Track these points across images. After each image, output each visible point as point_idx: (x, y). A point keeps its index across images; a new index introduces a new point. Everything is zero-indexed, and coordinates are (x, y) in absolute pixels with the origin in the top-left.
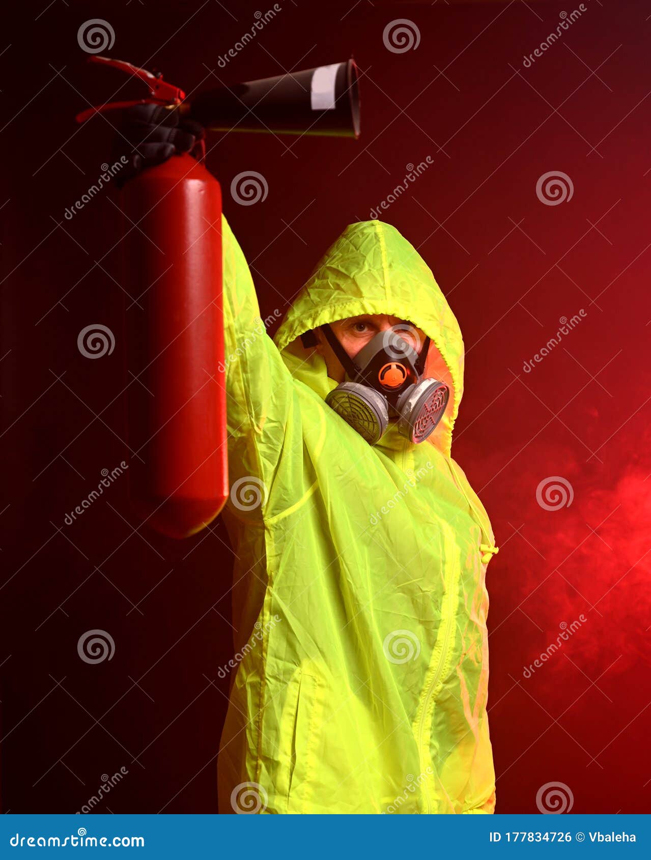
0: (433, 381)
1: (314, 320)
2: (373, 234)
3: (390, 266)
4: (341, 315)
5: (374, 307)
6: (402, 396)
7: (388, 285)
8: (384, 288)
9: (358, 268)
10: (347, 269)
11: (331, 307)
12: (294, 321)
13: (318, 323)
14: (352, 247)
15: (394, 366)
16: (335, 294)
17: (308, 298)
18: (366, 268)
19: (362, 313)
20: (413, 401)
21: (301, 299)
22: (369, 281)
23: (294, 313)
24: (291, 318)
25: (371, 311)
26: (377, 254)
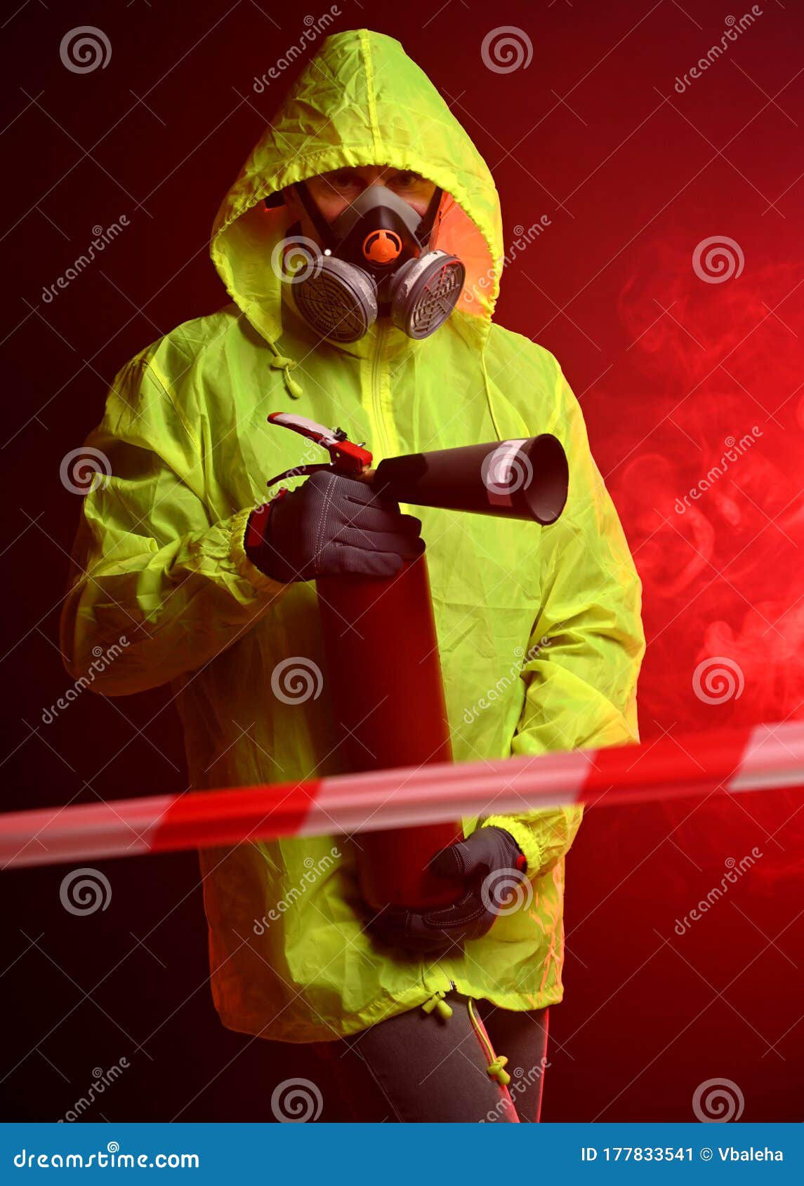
0: (440, 254)
1: (280, 177)
2: (355, 53)
3: (378, 97)
4: (313, 170)
5: (356, 155)
6: (395, 276)
7: (375, 123)
8: (370, 129)
9: (334, 103)
10: (321, 106)
11: (300, 159)
12: (253, 178)
13: (284, 182)
14: (328, 73)
15: (383, 233)
16: (308, 141)
17: (272, 145)
18: (346, 102)
19: (342, 165)
20: (410, 283)
21: (263, 144)
22: (350, 121)
23: (253, 166)
24: (250, 174)
25: (353, 162)
26: (361, 81)
